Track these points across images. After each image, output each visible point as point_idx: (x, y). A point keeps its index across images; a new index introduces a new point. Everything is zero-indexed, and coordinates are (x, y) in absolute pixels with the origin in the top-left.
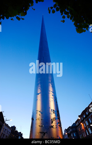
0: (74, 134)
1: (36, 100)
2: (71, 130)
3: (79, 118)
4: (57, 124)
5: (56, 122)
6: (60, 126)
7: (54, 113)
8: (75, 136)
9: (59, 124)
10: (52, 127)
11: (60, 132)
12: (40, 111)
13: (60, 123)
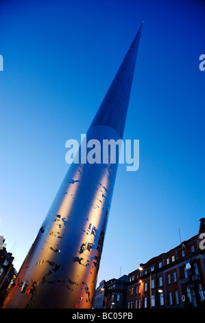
0: (118, 296)
1: (63, 193)
2: (114, 286)
3: (141, 269)
4: (91, 258)
5: (92, 253)
6: (97, 266)
7: (93, 233)
8: (118, 300)
9: (95, 261)
10: (79, 260)
11: (91, 278)
12: (63, 219)
13: (98, 258)
